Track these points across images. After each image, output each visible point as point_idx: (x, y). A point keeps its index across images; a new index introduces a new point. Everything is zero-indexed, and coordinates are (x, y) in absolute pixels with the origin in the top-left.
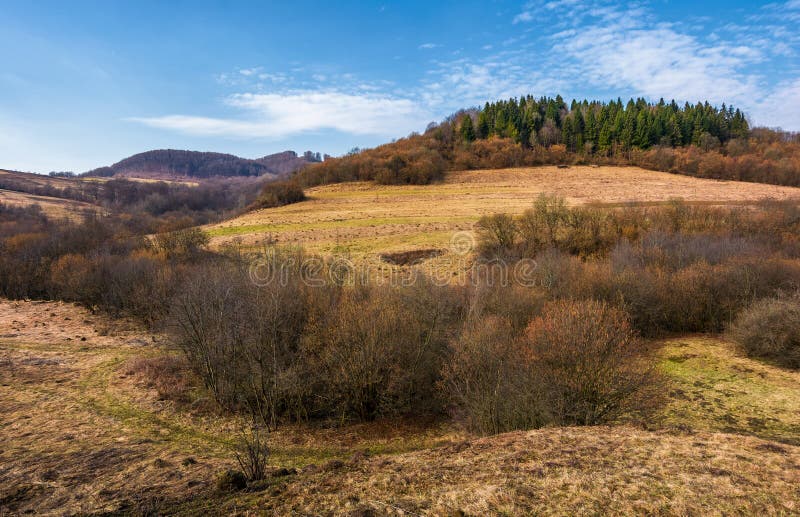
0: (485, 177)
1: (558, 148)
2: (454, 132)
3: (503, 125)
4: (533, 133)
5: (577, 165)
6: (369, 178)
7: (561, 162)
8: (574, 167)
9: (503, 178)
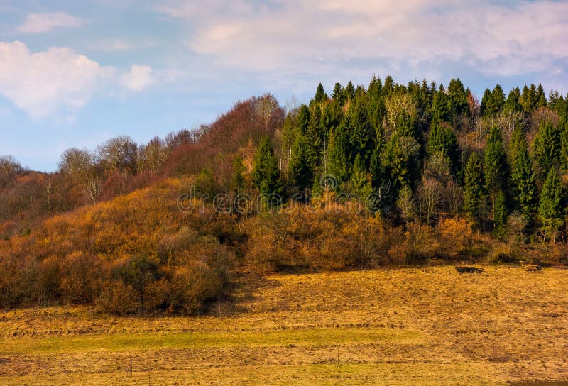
0: (313, 291)
1: (455, 227)
2: (240, 179)
3: (343, 171)
4: (405, 193)
5: (494, 263)
6: (84, 298)
7: (464, 256)
8: (489, 269)
9: (352, 298)
